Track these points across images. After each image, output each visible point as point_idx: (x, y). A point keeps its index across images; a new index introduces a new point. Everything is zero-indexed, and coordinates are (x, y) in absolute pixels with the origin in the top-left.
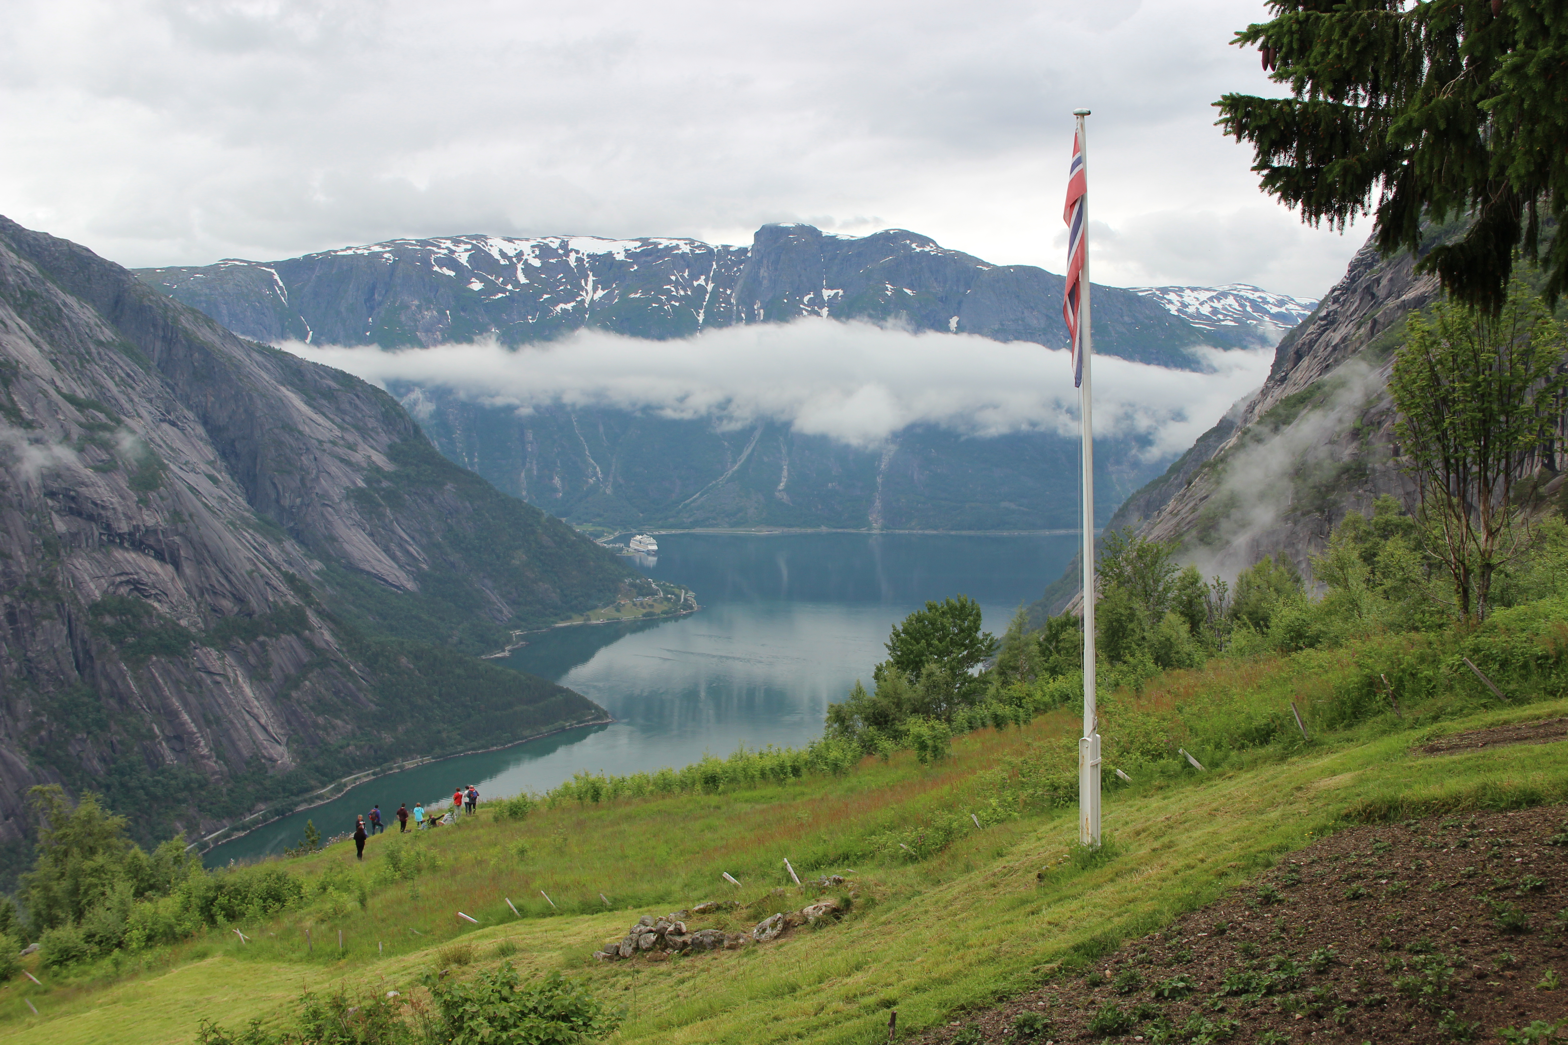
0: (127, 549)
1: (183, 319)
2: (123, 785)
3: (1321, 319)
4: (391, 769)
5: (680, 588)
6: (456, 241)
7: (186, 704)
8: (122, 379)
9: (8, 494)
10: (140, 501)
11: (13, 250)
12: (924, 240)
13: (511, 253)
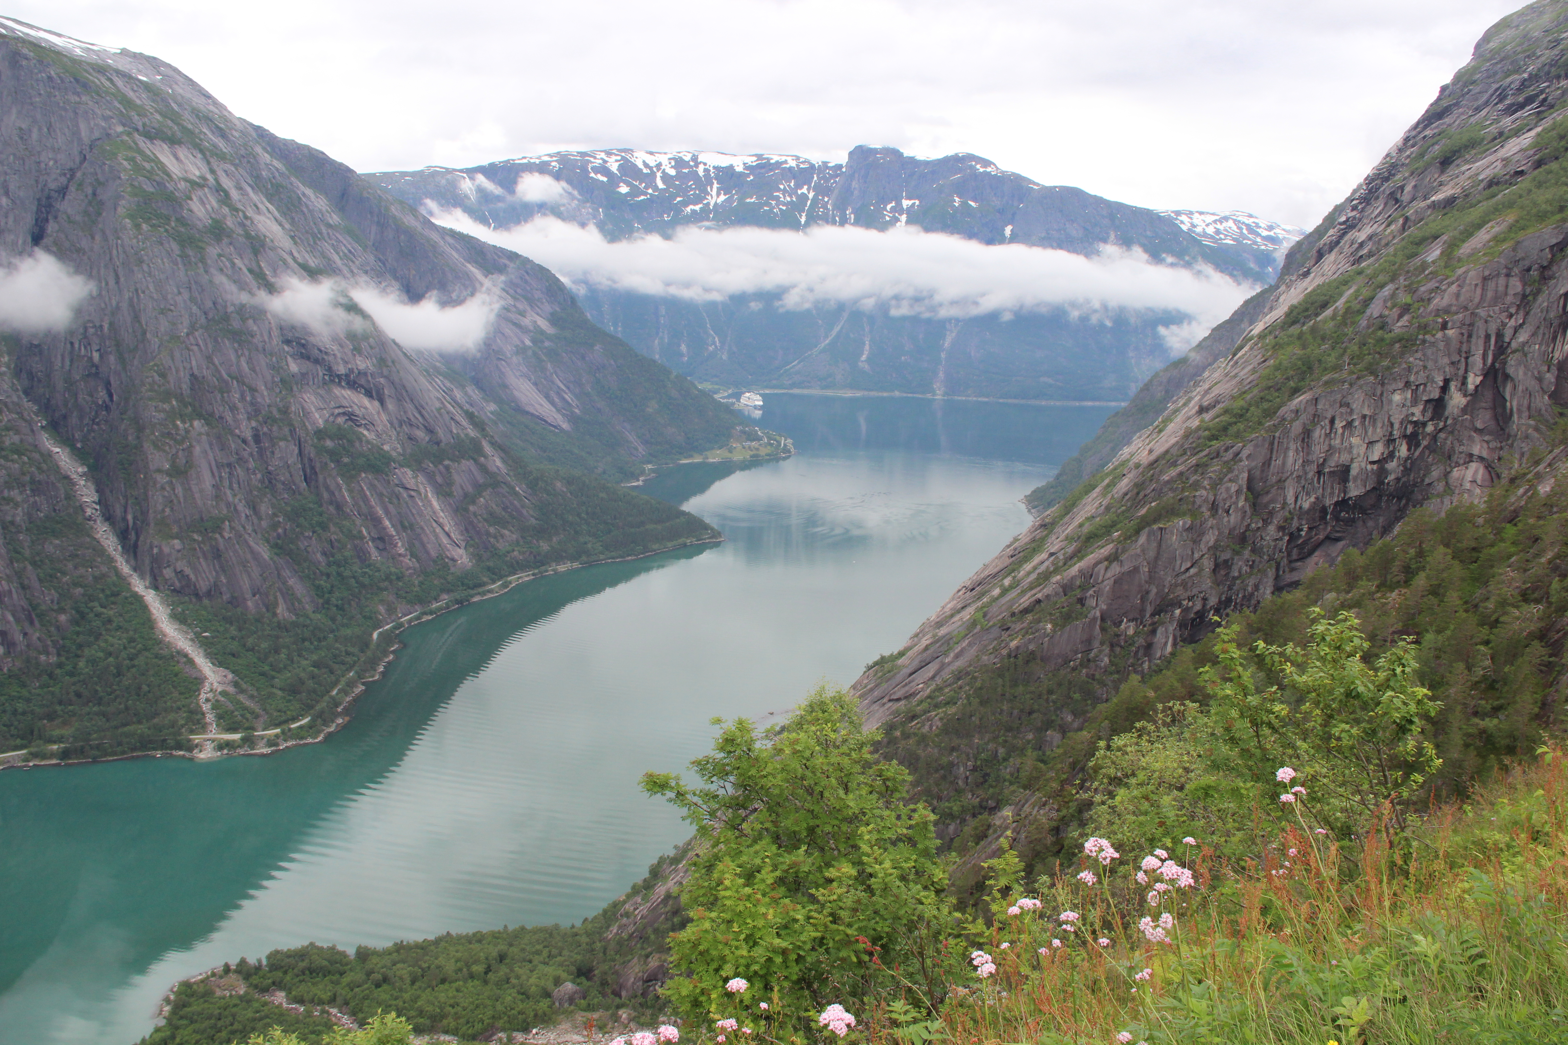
0: (343, 387)
1: (393, 209)
2: (339, 574)
3: (1340, 224)
4: (547, 571)
5: (780, 436)
6: (609, 153)
7: (387, 512)
8: (345, 255)
9: (255, 341)
10: (355, 349)
11: (267, 152)
12: (986, 163)
13: (652, 164)
